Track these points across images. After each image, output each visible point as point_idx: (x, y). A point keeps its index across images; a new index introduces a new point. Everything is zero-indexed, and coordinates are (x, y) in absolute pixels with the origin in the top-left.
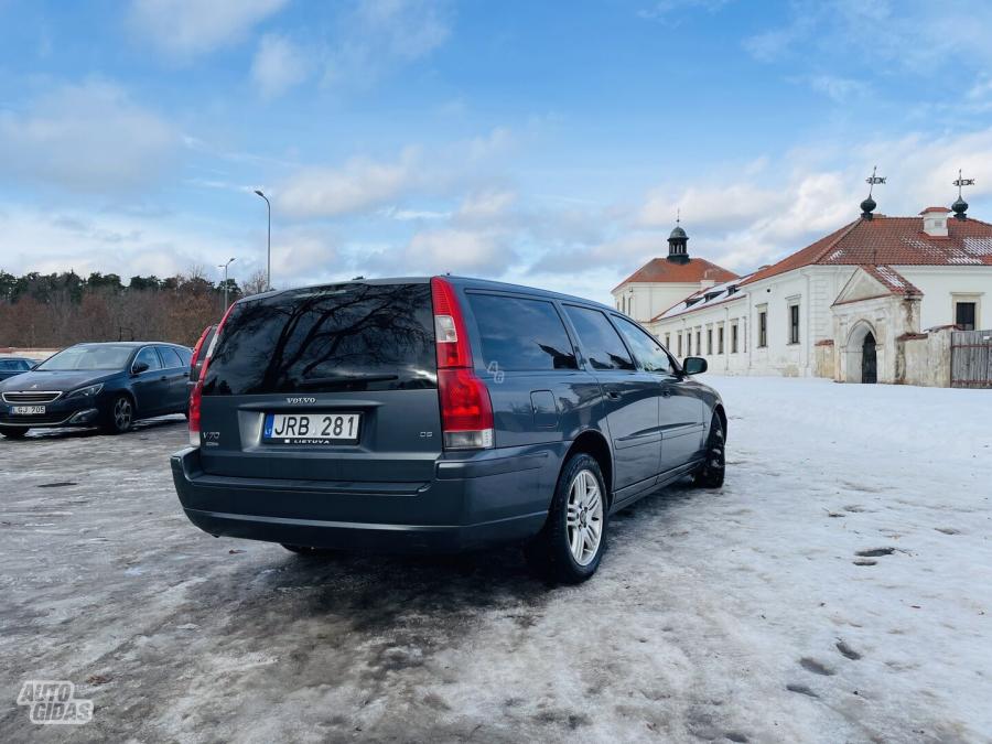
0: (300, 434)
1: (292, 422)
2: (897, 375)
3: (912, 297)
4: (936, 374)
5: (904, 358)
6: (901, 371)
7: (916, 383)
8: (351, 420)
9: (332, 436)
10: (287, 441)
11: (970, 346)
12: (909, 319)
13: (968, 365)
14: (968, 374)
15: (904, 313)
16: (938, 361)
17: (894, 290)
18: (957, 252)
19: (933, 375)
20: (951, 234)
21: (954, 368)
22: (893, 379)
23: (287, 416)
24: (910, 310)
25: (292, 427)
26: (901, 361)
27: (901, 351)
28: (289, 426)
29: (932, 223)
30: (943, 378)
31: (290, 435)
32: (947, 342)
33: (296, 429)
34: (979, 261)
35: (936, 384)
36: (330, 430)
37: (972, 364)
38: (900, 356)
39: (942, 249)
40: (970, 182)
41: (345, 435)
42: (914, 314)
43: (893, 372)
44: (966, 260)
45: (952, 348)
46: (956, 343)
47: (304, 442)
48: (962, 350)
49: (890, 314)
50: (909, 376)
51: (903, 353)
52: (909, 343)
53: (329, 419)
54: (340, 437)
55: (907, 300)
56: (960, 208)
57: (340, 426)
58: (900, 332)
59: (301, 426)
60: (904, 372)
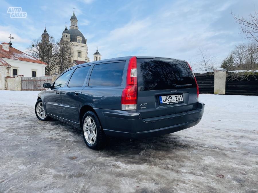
0: (171, 101)
1: (167, 98)
2: (5, 88)
3: (9, 67)
4: (18, 87)
5: (7, 83)
6: (6, 87)
7: (11, 90)
8: (181, 96)
9: (178, 101)
10: (168, 104)
11: (27, 81)
12: (8, 72)
13: (27, 85)
14: (27, 88)
15: (7, 71)
16: (18, 84)
17: (4, 64)
18: (12, 56)
19: (17, 88)
20: (9, 51)
21: (23, 86)
22: (4, 89)
23: (166, 96)
24: (8, 70)
25: (168, 99)
26: (6, 84)
27: (6, 81)
28: (167, 99)
29: (5, 47)
30: (20, 88)
31: (168, 102)
32: (21, 79)
33: (169, 99)
34: (18, 59)
35: (18, 90)
36: (177, 99)
37: (28, 85)
38: (6, 82)
39: (8, 54)
40: (13, 38)
41: (180, 100)
42: (9, 71)
43: (4, 86)
44: (15, 58)
45: (22, 81)
46: (23, 79)
47: (172, 103)
48: (25, 82)
49: (3, 70)
50: (9, 88)
51: (7, 81)
52: (8, 79)
53: (176, 96)
54: (180, 101)
55: (8, 67)
56: (11, 44)
57: (179, 98)
58: (6, 76)
59: (170, 99)
60: (7, 87)
